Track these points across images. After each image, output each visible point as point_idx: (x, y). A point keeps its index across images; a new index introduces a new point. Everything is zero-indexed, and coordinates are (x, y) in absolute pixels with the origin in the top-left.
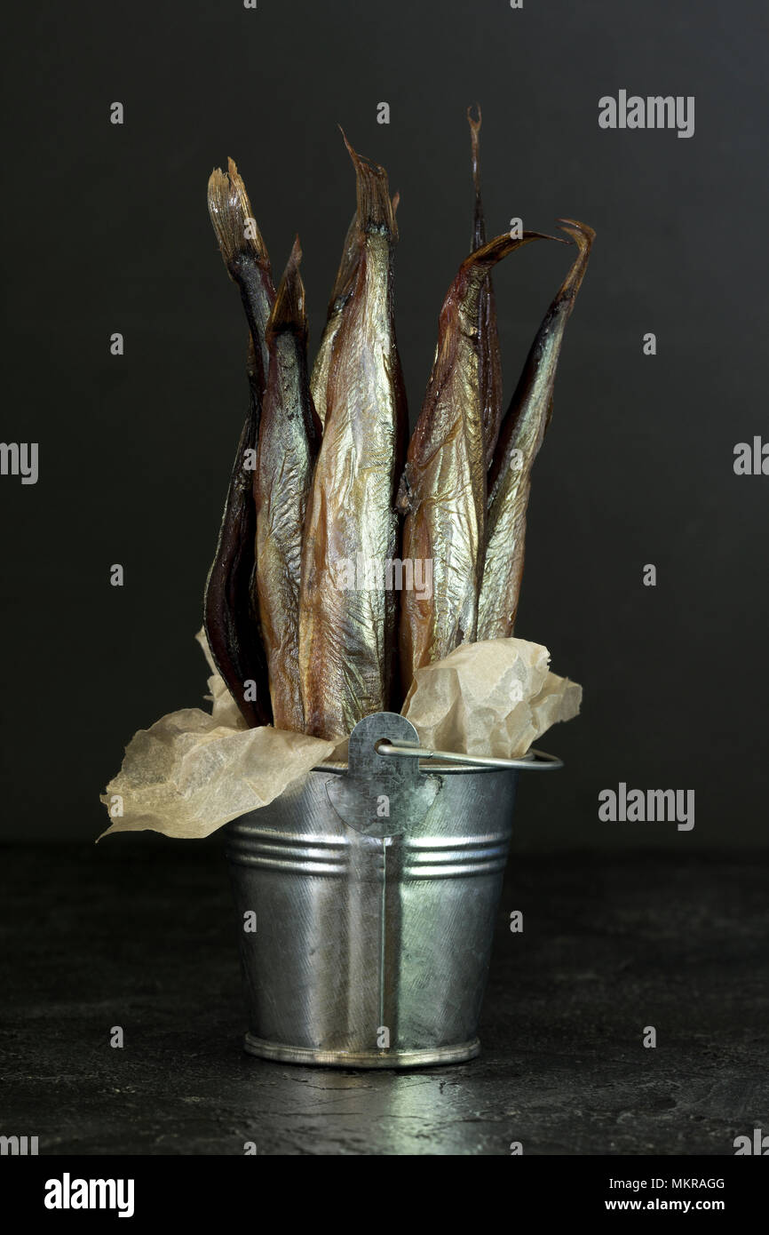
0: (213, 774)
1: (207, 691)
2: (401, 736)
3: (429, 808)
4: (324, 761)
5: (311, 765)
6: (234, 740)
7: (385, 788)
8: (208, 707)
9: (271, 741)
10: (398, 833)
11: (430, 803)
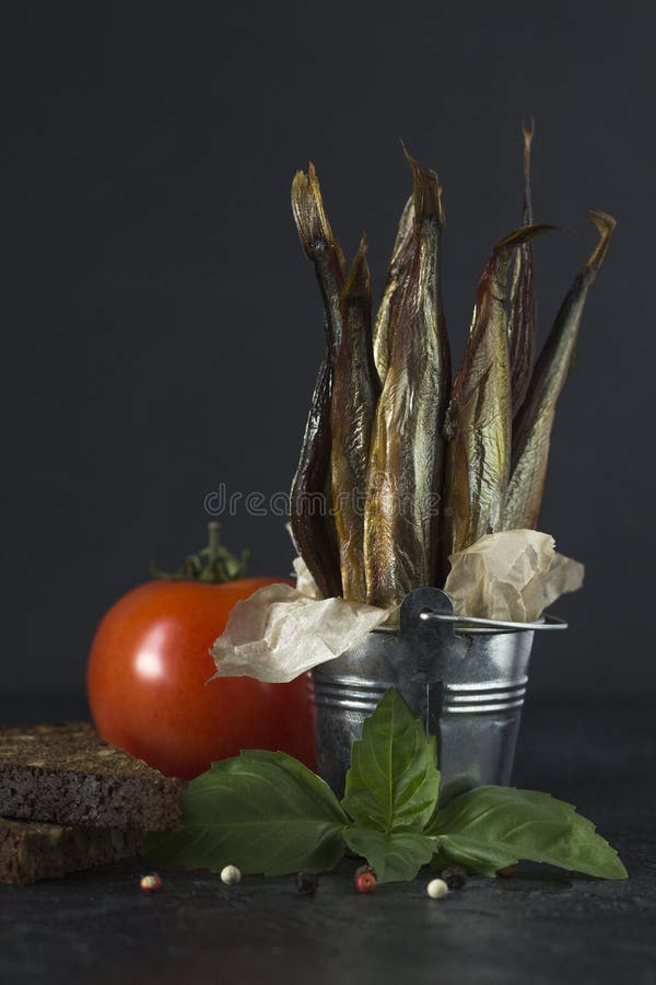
0: (295, 634)
1: (292, 569)
2: (440, 606)
3: (463, 661)
4: (381, 625)
5: (370, 627)
6: (312, 608)
7: (428, 646)
8: (293, 582)
9: (340, 610)
10: (438, 680)
11: (463, 657)
